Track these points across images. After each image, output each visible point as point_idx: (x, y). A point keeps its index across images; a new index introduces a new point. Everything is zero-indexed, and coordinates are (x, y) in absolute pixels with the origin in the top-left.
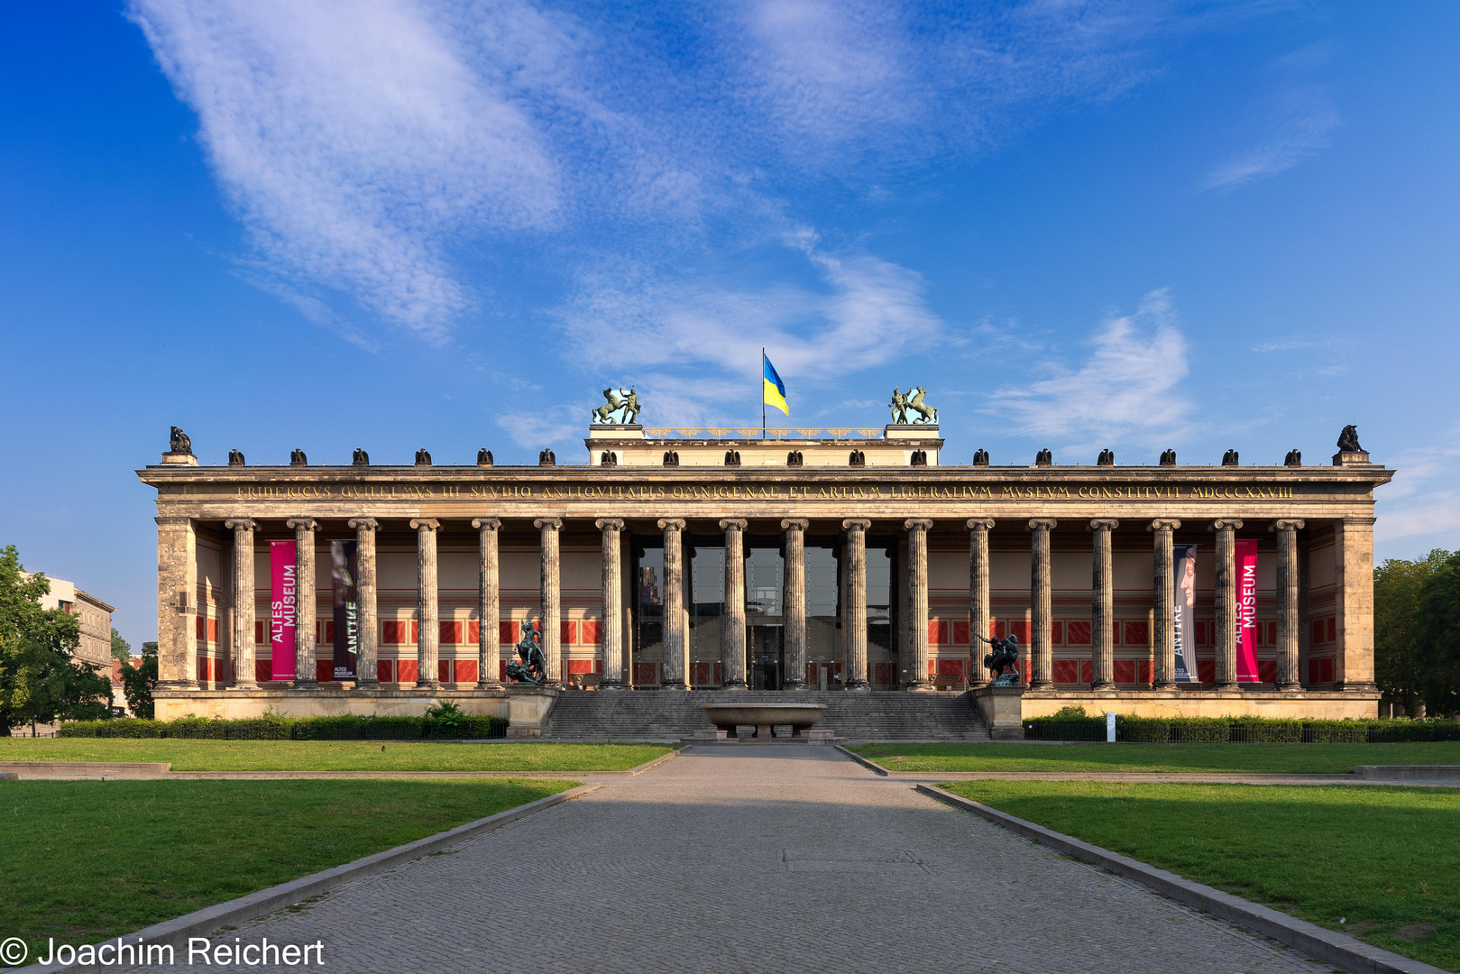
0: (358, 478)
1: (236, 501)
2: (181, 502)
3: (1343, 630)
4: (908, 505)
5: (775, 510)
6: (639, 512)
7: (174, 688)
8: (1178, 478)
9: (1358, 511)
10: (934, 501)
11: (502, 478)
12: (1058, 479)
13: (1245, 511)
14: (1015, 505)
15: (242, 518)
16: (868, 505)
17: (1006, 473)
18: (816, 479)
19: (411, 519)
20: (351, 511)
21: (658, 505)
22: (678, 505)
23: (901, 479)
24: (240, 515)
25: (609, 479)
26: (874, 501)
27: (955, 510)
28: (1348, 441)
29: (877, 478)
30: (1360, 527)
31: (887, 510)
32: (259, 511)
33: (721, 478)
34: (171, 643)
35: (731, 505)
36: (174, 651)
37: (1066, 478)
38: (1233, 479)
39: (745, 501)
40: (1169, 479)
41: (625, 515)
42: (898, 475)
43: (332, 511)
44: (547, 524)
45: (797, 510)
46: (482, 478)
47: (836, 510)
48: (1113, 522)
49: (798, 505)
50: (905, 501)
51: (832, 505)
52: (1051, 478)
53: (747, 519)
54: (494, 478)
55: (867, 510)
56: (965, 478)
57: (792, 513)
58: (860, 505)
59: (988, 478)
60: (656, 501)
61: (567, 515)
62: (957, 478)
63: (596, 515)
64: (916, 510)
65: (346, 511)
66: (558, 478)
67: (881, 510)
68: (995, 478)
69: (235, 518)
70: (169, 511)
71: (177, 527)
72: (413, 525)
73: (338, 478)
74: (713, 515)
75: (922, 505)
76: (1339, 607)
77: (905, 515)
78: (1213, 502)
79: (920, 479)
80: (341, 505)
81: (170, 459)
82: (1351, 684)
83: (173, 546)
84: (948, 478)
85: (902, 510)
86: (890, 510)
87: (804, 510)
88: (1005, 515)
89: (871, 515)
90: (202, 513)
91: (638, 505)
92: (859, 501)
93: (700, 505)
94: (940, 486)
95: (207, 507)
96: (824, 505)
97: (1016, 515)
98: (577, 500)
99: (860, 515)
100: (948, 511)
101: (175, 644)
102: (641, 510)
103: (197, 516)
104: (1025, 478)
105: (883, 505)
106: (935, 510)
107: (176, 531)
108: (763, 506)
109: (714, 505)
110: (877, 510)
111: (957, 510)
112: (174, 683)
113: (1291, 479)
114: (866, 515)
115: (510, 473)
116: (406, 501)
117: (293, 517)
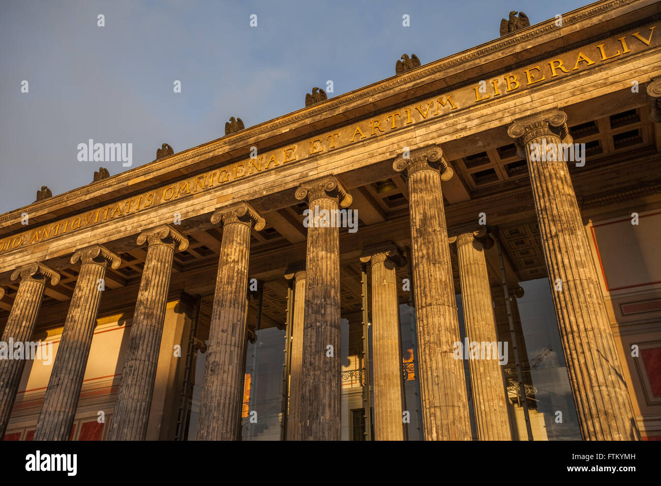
4: (511, 103)
5: (289, 179)
6: (120, 232)
16: (434, 127)
21: (142, 217)
22: (164, 210)
27: (612, 79)
31: (469, 124)
35: (230, 190)
39: (247, 179)
41: (105, 240)
42: (474, 58)
45: (320, 169)
47: (380, 151)
49: (322, 162)
51: (374, 146)
53: (250, 202)
55: (435, 135)
57: (313, 175)
58: (421, 131)
60: (140, 213)
61: (47, 258)
63: (75, 249)
64: (528, 106)
67: (459, 127)
74: (205, 211)
75: (536, 95)
77: (507, 120)
79: (522, 48)
85: (499, 115)
86: (476, 122)
87: (331, 166)
92: (419, 125)
93: (190, 202)
96: (362, 150)
98: (58, 237)
99: (421, 145)
100: (596, 86)
102: (123, 229)
105: (464, 117)
106: (566, 94)
108: (272, 178)
109: (207, 197)
110: (451, 130)
111: (617, 78)
114: (431, 142)
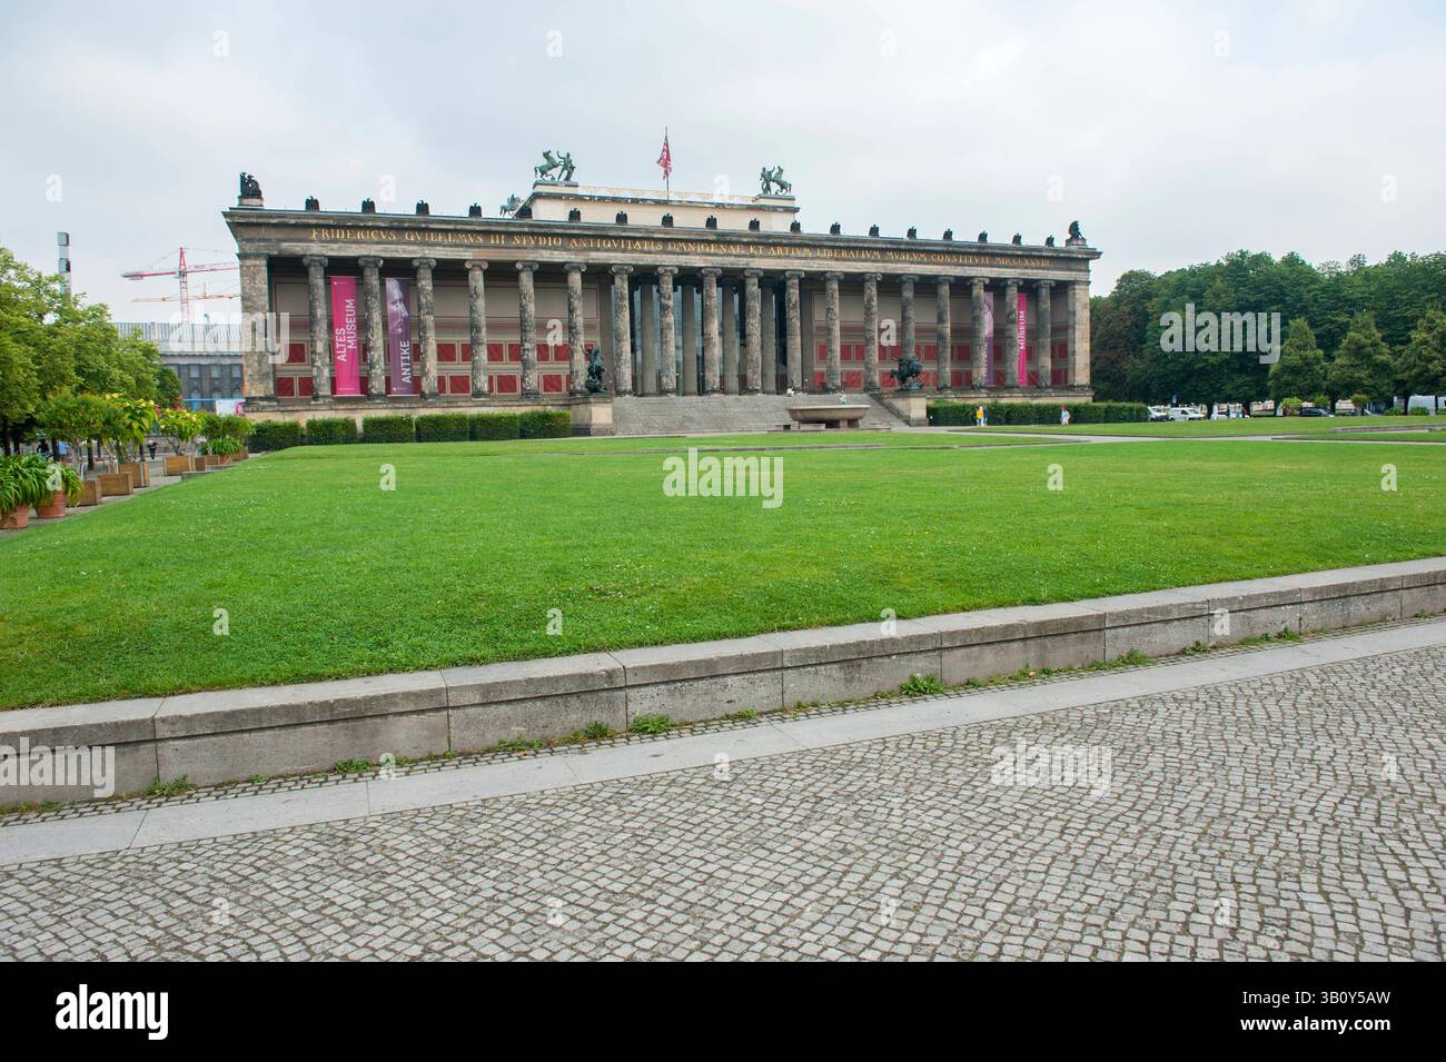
0: (423, 226)
1: (312, 241)
2: (259, 240)
3: (1074, 352)
4: (828, 262)
5: (740, 263)
6: (643, 260)
7: (262, 403)
8: (990, 251)
9: (1080, 276)
10: (844, 260)
11: (542, 231)
12: (922, 248)
13: (1024, 274)
14: (894, 265)
15: (317, 256)
16: (802, 261)
17: (891, 243)
18: (770, 241)
19: (465, 261)
20: (414, 252)
21: (658, 256)
22: (670, 256)
23: (827, 243)
24: (315, 252)
25: (624, 234)
26: (806, 258)
27: (857, 266)
28: (1074, 228)
29: (810, 242)
30: (1082, 287)
31: (814, 265)
32: (332, 250)
33: (705, 238)
34: (256, 364)
35: (709, 258)
36: (259, 371)
37: (927, 248)
38: (1020, 253)
39: (720, 255)
40: (985, 251)
41: (634, 263)
42: (821, 240)
43: (397, 251)
44: (576, 267)
45: (755, 263)
46: (526, 229)
47: (781, 264)
48: (952, 279)
49: (756, 259)
50: (825, 259)
51: (778, 260)
52: (918, 248)
53: (722, 269)
54: (536, 230)
55: (801, 264)
56: (866, 245)
57: (752, 265)
58: (797, 261)
59: (880, 246)
60: (656, 253)
61: (588, 261)
62: (861, 245)
63: (612, 262)
64: (833, 266)
65: (410, 252)
66: (585, 232)
67: (810, 265)
68: (884, 246)
69: (311, 255)
70: (251, 248)
71: (257, 262)
72: (468, 266)
73: (406, 225)
74: (698, 265)
75: (836, 262)
76: (1070, 337)
77: (825, 269)
78: (1006, 267)
79: (838, 244)
80: (405, 247)
81: (246, 201)
82: (1078, 386)
83: (254, 279)
84: (856, 244)
85: (824, 265)
86: (816, 265)
87: (760, 263)
88: (888, 271)
89: (806, 269)
90: (280, 250)
91: (643, 255)
92: (797, 258)
93: (688, 257)
94: (848, 249)
95: (284, 245)
96: (773, 260)
97: (893, 272)
98: (598, 250)
99: (796, 268)
100: (853, 267)
101: (260, 365)
102: (645, 259)
103: (276, 253)
104: (903, 247)
105: (812, 262)
106: (845, 266)
107: (256, 266)
108: (732, 259)
109: (698, 257)
110: (807, 265)
111: (859, 267)
112: (261, 399)
113: (1050, 254)
114: (800, 268)
115: (549, 226)
116: (462, 246)
117: (364, 256)
